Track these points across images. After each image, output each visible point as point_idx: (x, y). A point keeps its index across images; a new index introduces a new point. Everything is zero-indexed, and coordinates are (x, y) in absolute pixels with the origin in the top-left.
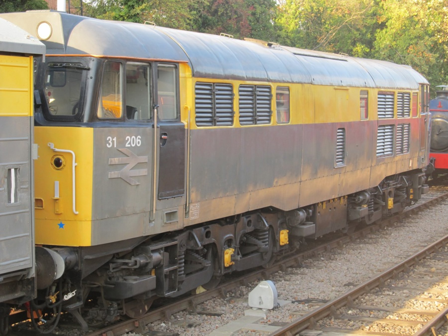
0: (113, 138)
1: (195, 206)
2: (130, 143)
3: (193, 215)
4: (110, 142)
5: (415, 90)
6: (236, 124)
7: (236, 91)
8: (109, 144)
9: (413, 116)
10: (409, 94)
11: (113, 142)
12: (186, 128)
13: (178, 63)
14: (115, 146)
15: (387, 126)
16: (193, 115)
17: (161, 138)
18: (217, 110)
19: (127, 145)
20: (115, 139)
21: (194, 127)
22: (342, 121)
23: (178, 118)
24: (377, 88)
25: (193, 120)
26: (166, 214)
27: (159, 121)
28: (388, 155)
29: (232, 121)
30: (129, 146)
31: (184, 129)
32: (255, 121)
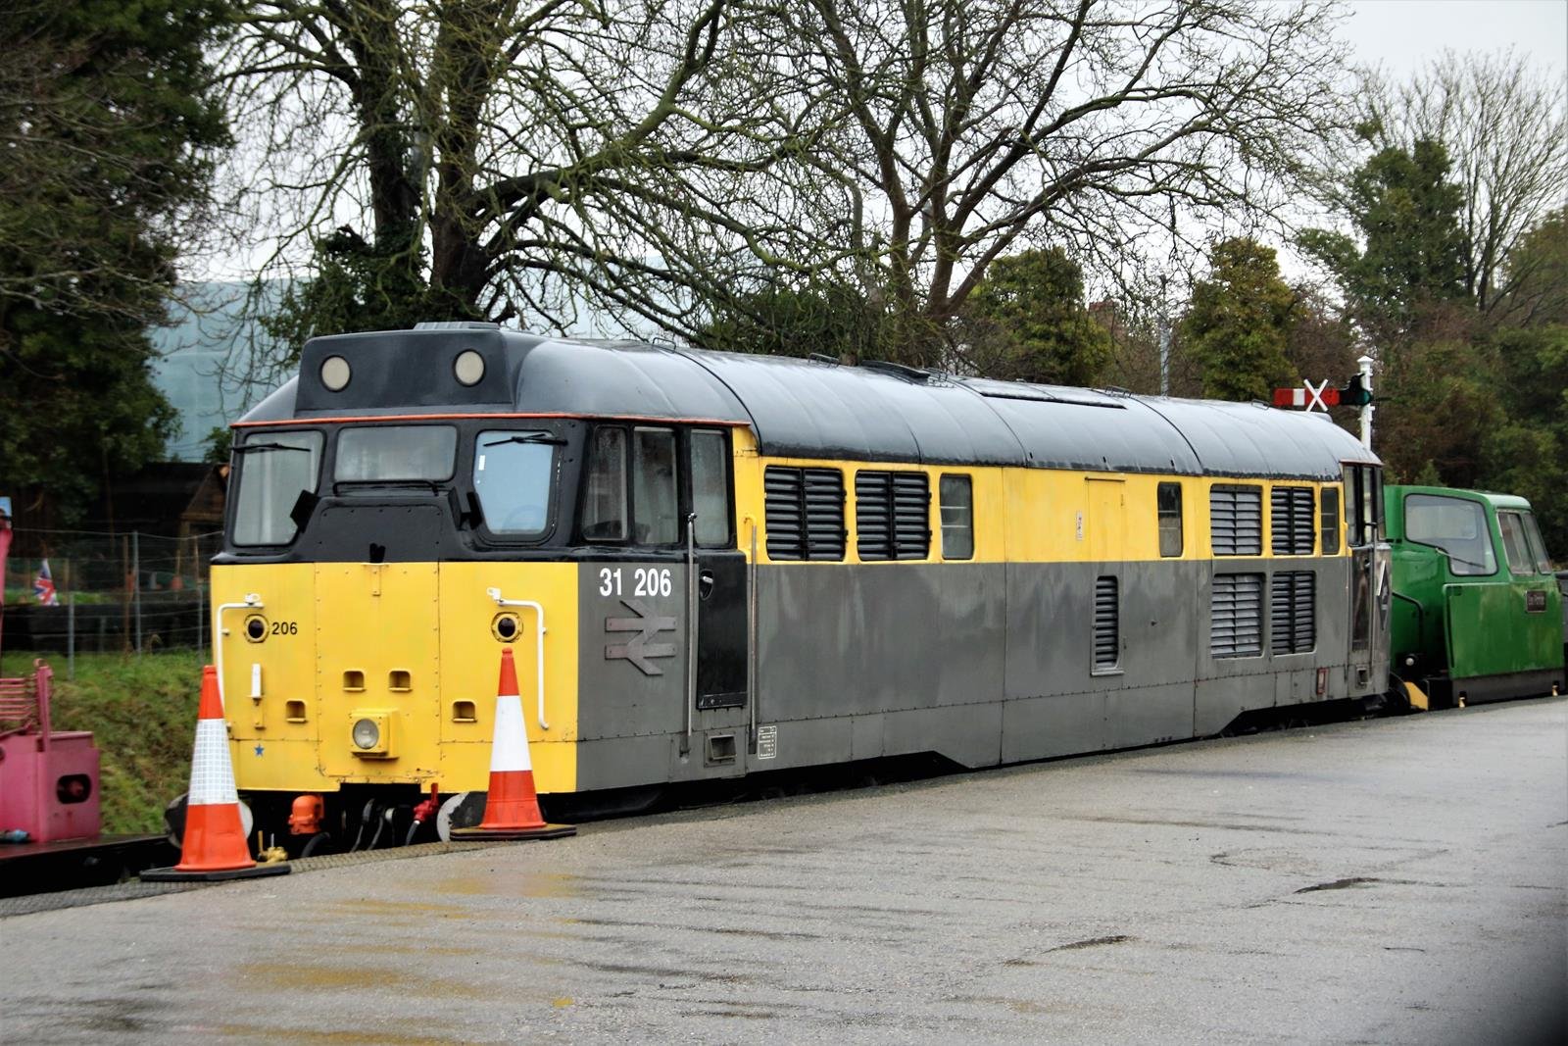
0: (613, 571)
1: (768, 731)
2: (644, 588)
3: (764, 751)
4: (607, 582)
5: (1329, 479)
6: (852, 557)
7: (850, 486)
8: (606, 589)
9: (1325, 550)
10: (1311, 491)
11: (614, 581)
12: (749, 562)
13: (732, 426)
14: (619, 593)
15: (1243, 575)
16: (763, 537)
17: (701, 582)
18: (811, 527)
19: (638, 592)
20: (618, 574)
21: (763, 559)
22: (1113, 557)
23: (732, 541)
24: (1207, 473)
25: (761, 547)
26: (714, 741)
27: (696, 545)
28: (1247, 654)
29: (842, 553)
30: (643, 593)
31: (745, 565)
32: (892, 553)
